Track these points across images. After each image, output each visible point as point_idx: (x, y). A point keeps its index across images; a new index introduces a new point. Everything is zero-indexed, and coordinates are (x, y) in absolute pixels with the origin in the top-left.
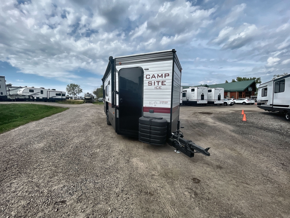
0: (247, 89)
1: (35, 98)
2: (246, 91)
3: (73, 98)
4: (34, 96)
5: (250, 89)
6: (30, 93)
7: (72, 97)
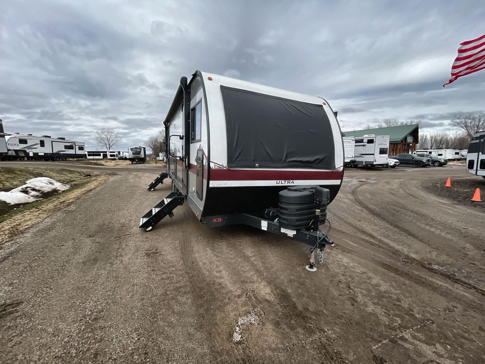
0: (406, 138)
1: (31, 155)
2: (404, 142)
3: (108, 153)
4: (29, 150)
5: (410, 140)
6: (19, 144)
7: (106, 152)
